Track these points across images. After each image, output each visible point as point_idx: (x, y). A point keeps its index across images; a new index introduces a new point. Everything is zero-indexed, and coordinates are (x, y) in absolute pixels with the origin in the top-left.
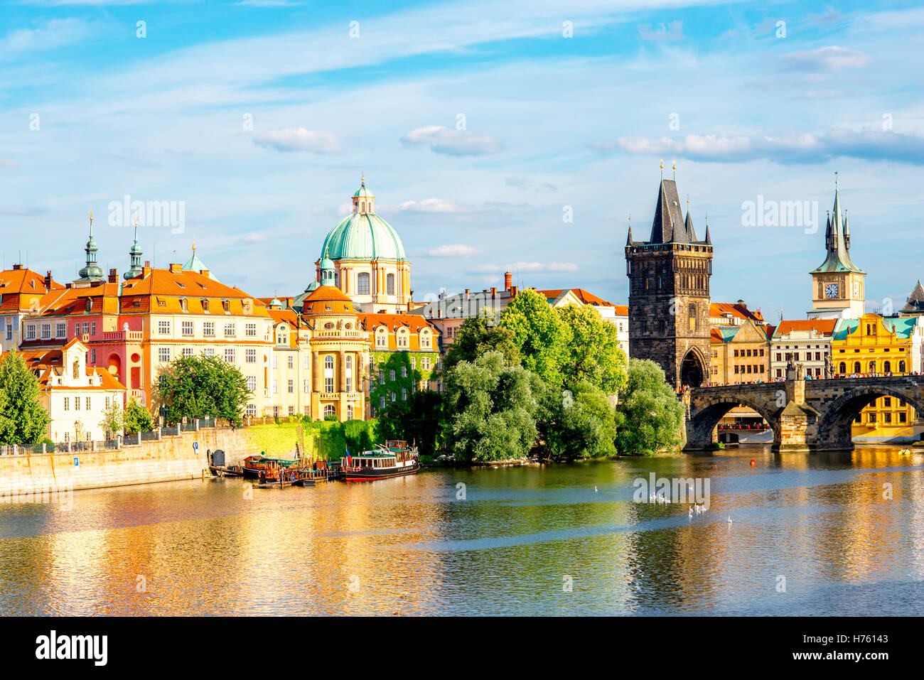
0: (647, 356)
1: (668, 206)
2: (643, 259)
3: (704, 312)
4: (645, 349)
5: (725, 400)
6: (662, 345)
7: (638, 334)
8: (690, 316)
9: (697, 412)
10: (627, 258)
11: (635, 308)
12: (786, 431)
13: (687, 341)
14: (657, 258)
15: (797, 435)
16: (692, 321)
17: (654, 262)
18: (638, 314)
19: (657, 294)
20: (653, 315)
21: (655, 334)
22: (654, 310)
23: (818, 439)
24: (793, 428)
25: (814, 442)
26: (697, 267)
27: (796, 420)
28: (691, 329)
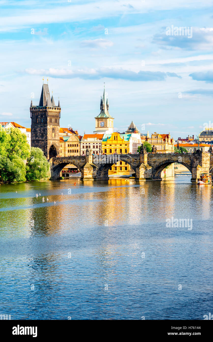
0: (37, 146)
1: (45, 93)
2: (36, 112)
3: (58, 131)
4: (36, 144)
5: (64, 162)
6: (43, 142)
7: (34, 138)
8: (53, 132)
9: (55, 166)
10: (31, 111)
11: (33, 129)
12: (85, 173)
13: (51, 141)
14: (41, 112)
15: (89, 174)
16: (53, 134)
17: (40, 113)
18: (34, 132)
19: (41, 124)
20: (40, 132)
21: (40, 139)
22: (40, 130)
23: (97, 176)
24: (88, 172)
25: (95, 177)
26: (55, 115)
27: (89, 169)
28: (53, 137)
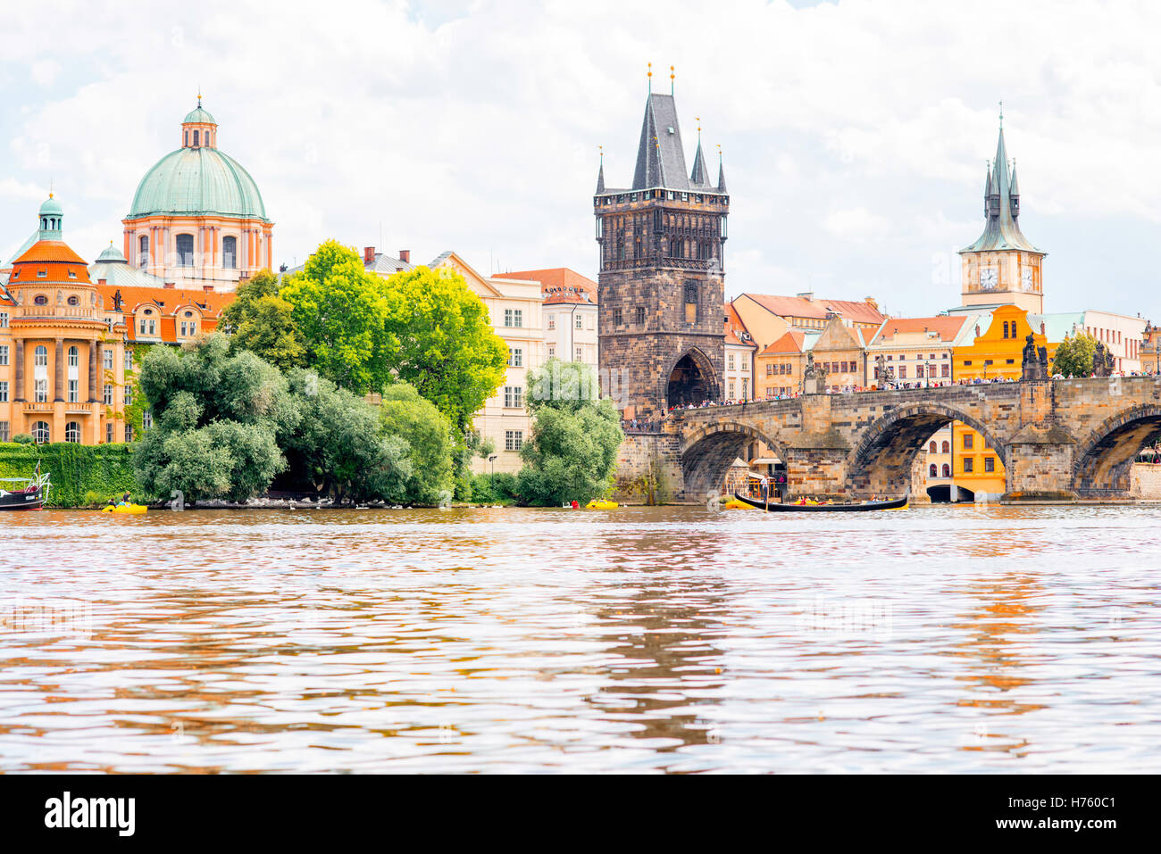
0: (622, 361)
1: (656, 129)
2: (616, 215)
3: (713, 296)
4: (618, 352)
5: (724, 427)
6: (642, 344)
7: (610, 328)
8: (686, 301)
9: (688, 446)
10: (599, 215)
11: (607, 289)
12: (795, 472)
13: (680, 339)
14: (635, 212)
15: (813, 479)
16: (691, 310)
17: (631, 219)
18: (610, 299)
19: (635, 267)
20: (630, 299)
21: (633, 329)
22: (631, 292)
23: (847, 486)
24: (807, 468)
25: (839, 491)
26: (700, 226)
27: (811, 455)
28: (688, 320)
